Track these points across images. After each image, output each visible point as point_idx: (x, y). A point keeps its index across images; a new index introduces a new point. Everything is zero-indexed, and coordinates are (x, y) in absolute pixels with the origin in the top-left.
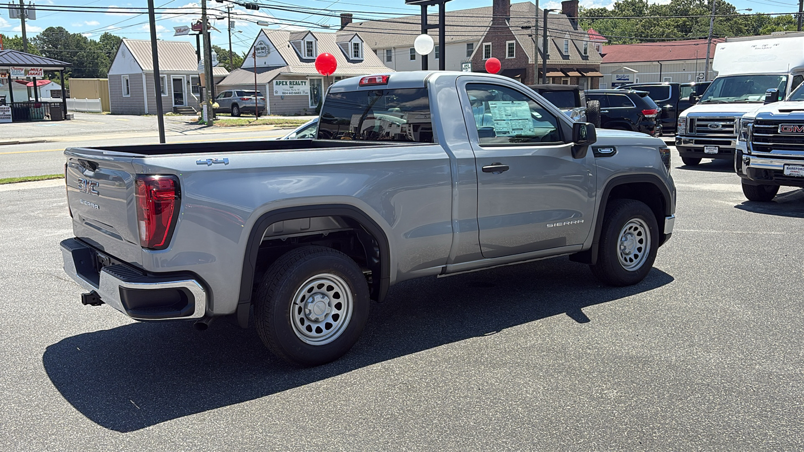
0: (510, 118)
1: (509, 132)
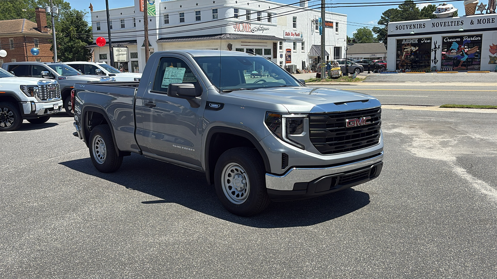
0: (173, 77)
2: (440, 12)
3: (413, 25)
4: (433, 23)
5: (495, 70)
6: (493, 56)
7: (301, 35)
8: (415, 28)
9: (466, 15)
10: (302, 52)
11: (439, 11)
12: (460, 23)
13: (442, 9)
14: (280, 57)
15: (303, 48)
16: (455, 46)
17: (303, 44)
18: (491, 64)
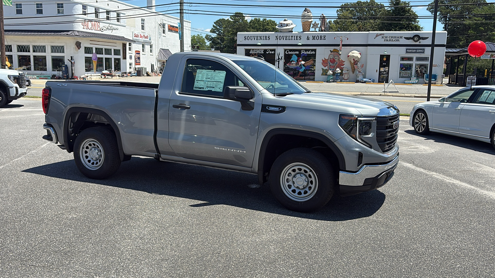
0: (208, 80)
1: (203, 88)
2: (282, 27)
3: (259, 37)
4: (276, 36)
5: (326, 80)
6: (325, 68)
7: (149, 38)
8: (261, 39)
9: (303, 32)
10: (151, 55)
11: (282, 25)
12: (298, 38)
13: (284, 24)
14: (130, 59)
15: (151, 51)
16: (294, 58)
17: (151, 46)
18: (323, 75)
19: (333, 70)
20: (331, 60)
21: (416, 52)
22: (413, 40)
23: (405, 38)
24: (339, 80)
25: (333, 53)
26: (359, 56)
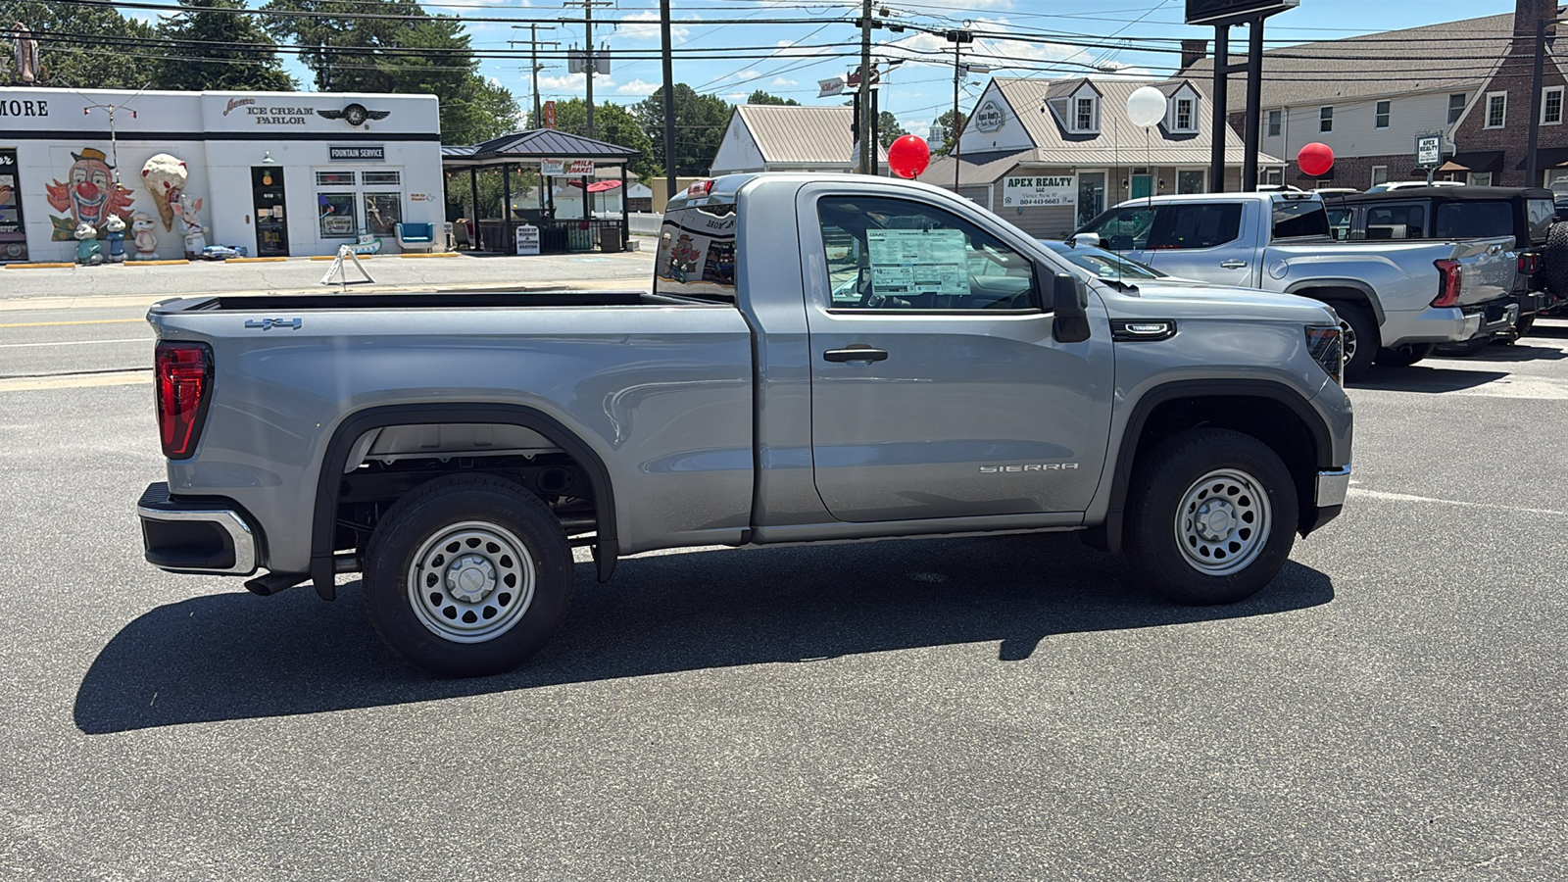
0: (914, 261)
6: (62, 216)
18: (60, 240)
19: (95, 221)
20: (79, 187)
21: (360, 157)
22: (347, 119)
23: (320, 113)
24: (125, 256)
25: (82, 163)
26: (183, 174)
